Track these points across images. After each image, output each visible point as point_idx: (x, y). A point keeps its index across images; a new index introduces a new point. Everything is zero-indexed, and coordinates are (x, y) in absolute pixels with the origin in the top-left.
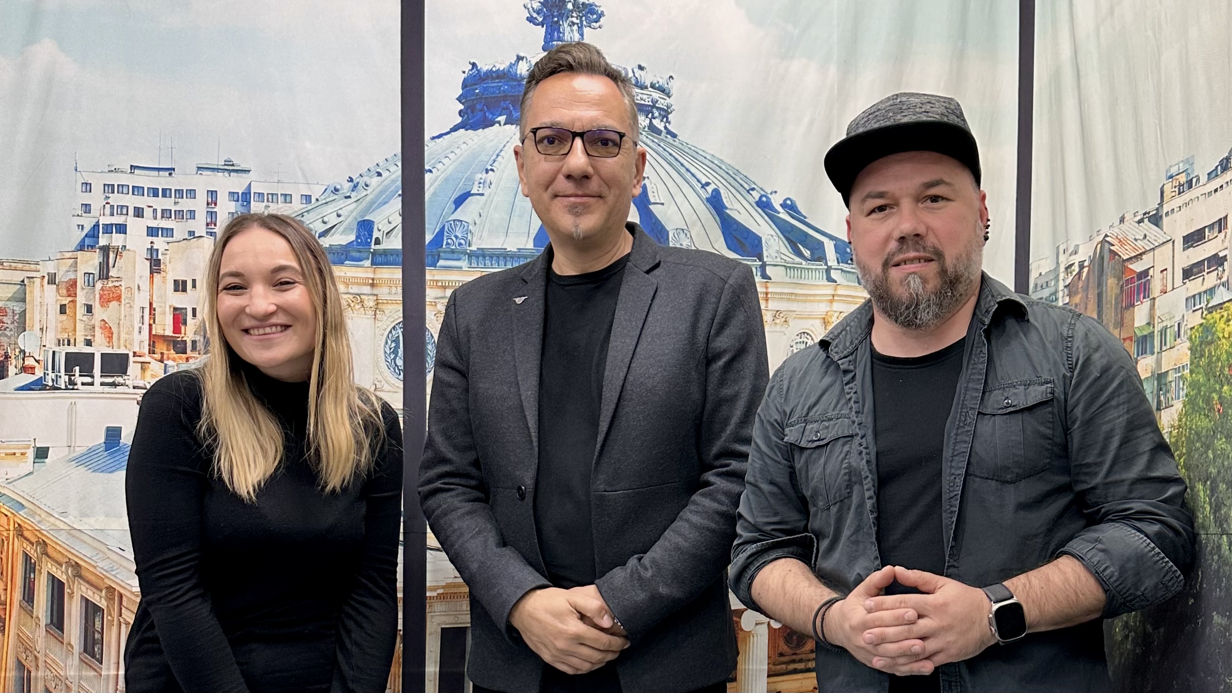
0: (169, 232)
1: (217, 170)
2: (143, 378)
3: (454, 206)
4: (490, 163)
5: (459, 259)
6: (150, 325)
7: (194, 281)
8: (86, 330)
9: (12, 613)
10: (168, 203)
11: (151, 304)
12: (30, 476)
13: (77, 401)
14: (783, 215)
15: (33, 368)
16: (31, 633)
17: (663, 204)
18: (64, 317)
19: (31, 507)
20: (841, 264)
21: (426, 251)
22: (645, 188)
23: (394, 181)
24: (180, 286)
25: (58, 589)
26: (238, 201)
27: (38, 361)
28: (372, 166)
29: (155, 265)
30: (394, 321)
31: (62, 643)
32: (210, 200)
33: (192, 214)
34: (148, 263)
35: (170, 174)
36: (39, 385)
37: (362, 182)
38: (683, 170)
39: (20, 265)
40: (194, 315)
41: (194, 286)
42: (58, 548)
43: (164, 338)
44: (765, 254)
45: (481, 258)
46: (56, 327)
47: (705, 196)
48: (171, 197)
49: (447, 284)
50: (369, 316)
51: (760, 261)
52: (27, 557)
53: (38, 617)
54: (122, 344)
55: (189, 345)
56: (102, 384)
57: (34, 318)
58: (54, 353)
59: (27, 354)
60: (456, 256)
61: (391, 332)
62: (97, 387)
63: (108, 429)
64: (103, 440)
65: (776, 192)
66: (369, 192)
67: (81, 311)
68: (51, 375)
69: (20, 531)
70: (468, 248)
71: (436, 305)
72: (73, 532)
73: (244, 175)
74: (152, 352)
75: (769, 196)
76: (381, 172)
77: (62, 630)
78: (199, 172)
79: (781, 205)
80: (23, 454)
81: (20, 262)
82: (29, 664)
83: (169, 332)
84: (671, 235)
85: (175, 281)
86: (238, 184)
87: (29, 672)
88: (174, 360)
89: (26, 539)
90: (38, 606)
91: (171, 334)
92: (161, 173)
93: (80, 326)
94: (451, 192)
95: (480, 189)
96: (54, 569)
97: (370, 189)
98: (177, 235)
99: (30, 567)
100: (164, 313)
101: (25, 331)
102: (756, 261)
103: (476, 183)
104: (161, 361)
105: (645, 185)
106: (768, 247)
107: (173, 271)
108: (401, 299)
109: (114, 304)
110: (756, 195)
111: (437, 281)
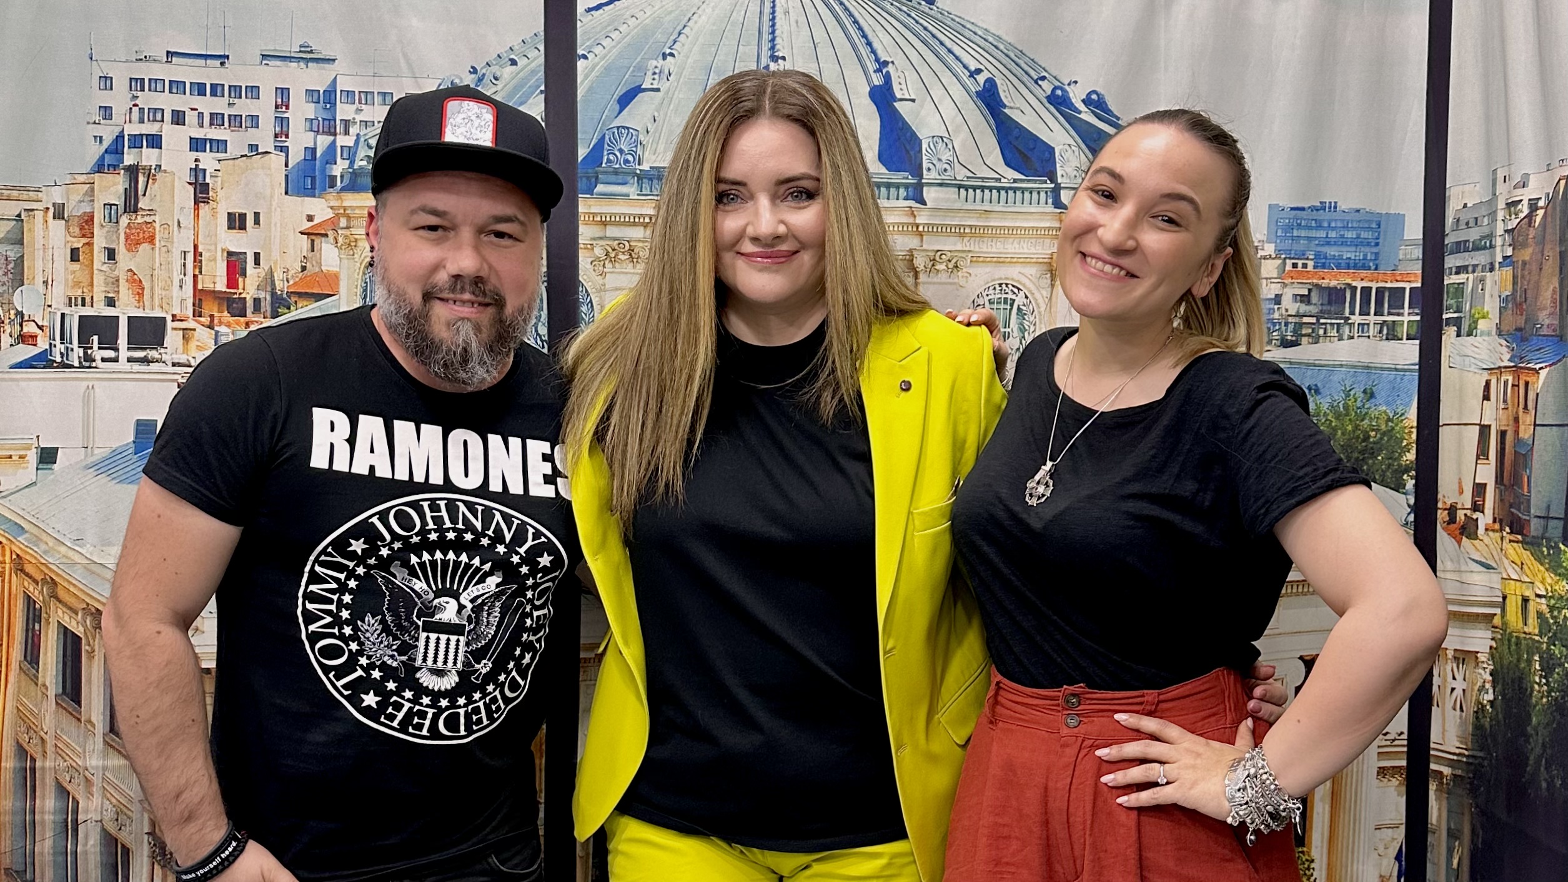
0: (220, 145)
1: (289, 59)
2: (186, 351)
3: (617, 107)
4: (668, 45)
5: (625, 184)
6: (195, 276)
7: (257, 215)
8: (107, 284)
9: (9, 678)
10: (219, 105)
11: (196, 247)
12: (33, 488)
13: (96, 383)
14: (1087, 116)
15: (34, 337)
16: (36, 705)
17: (913, 101)
18: (76, 266)
19: (35, 531)
21: (579, 171)
22: (888, 78)
23: (533, 72)
24: (237, 222)
25: (72, 646)
26: (318, 102)
27: (41, 328)
28: (502, 50)
29: (202, 191)
31: (79, 720)
32: (279, 101)
33: (254, 120)
34: (191, 189)
35: (222, 64)
36: (43, 361)
37: (489, 73)
38: (942, 52)
39: (15, 193)
40: (257, 262)
41: (257, 221)
42: (72, 589)
43: (215, 295)
44: (1059, 172)
45: (655, 181)
46: (67, 280)
47: (973, 89)
48: (223, 96)
49: (608, 219)
51: (1052, 182)
52: (29, 601)
53: (44, 685)
54: (157, 302)
55: (250, 304)
56: (130, 360)
57: (35, 268)
58: (63, 315)
59: (26, 318)
60: (620, 178)
62: (123, 364)
63: (139, 423)
64: (132, 439)
65: (1076, 82)
66: (499, 87)
67: (99, 257)
68: (60, 347)
69: (19, 565)
70: (637, 167)
71: (593, 249)
72: (93, 567)
73: (326, 66)
74: (197, 314)
75: (1067, 87)
76: (516, 58)
77: (79, 703)
78: (264, 62)
79: (1083, 101)
80: (21, 457)
81: (14, 188)
82: (33, 749)
83: (221, 286)
84: (924, 146)
85: (230, 215)
86: (317, 78)
87: (33, 760)
88: (228, 325)
89: (27, 575)
90: (45, 670)
91: (224, 289)
92: (209, 62)
93: (98, 279)
94: (614, 88)
95: (655, 82)
96: (67, 618)
97: (500, 84)
98: (233, 150)
99: (34, 615)
100: (215, 260)
101: (23, 285)
102: (1045, 182)
103: (649, 73)
104: (211, 327)
105: (888, 72)
106: (1065, 162)
107: (226, 201)
109: (145, 247)
110: (1047, 87)
111: (594, 214)
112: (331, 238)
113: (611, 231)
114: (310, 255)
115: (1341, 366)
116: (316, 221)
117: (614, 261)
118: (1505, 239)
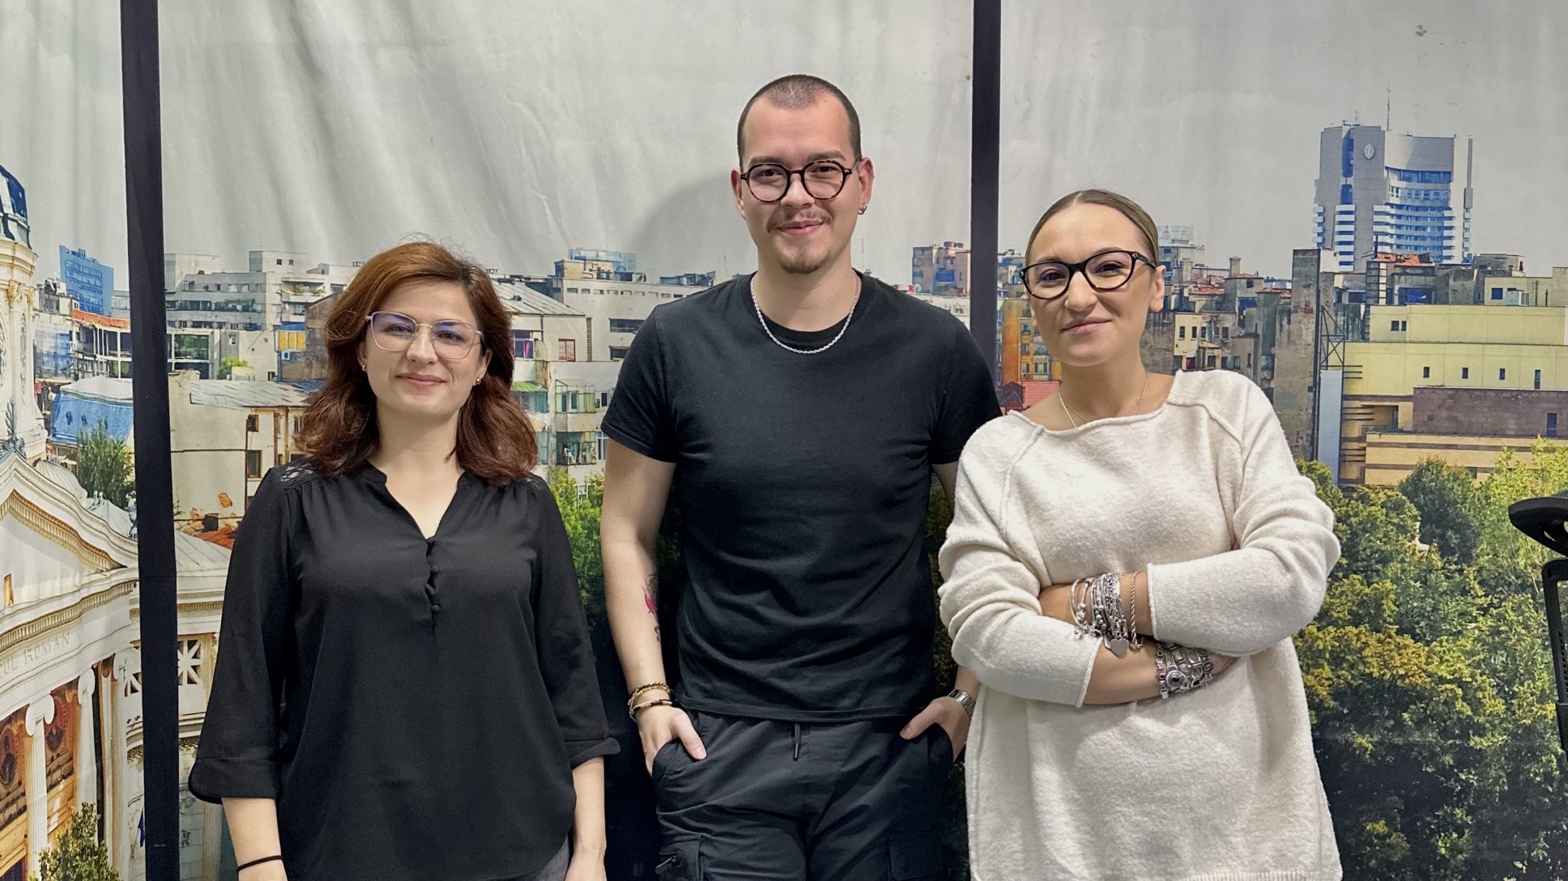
115: (95, 399)
118: (285, 308)
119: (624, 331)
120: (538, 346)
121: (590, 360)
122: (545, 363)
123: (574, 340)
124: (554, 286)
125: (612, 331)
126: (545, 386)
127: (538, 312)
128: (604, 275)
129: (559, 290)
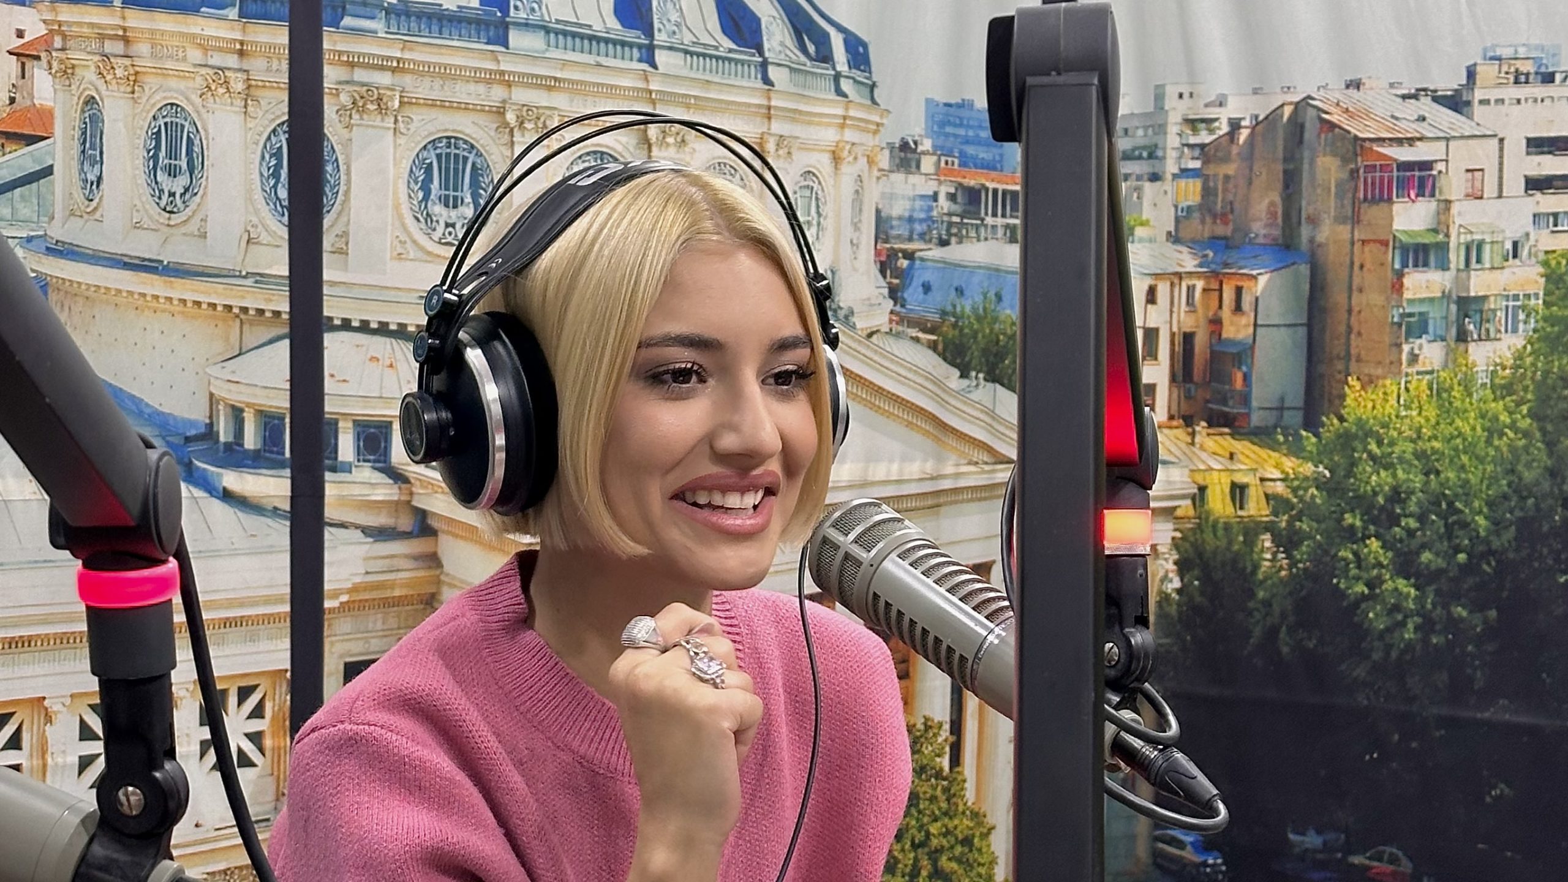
5: (373, 18)
20: (854, 71)
30: (274, 120)
44: (766, 46)
45: (403, 18)
49: (356, 59)
50: (238, 109)
51: (760, 55)
60: (368, 11)
61: (269, 138)
71: (338, 95)
84: (654, 3)
106: (771, 35)
108: (287, 81)
111: (340, 53)
112: (44, 60)
113: (360, 75)
114: (21, 82)
115: (979, 267)
116: (27, 39)
117: (362, 111)
118: (1183, 152)
119: (1543, 153)
120: (1442, 182)
121: (1500, 196)
122: (1448, 202)
123: (1482, 170)
124: (1464, 99)
125: (1528, 153)
126: (1447, 235)
127: (1442, 135)
128: (1523, 78)
129: (1468, 103)
